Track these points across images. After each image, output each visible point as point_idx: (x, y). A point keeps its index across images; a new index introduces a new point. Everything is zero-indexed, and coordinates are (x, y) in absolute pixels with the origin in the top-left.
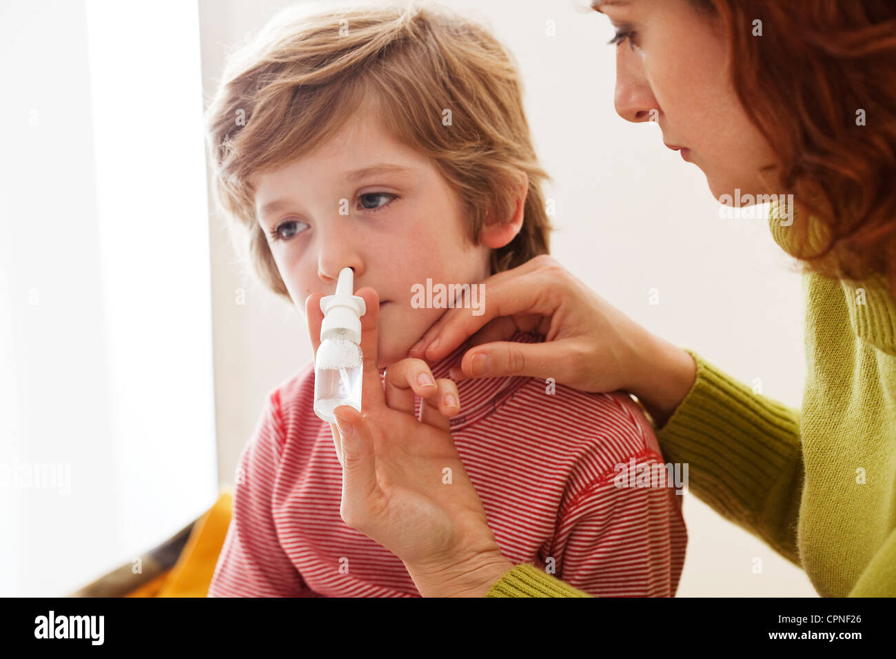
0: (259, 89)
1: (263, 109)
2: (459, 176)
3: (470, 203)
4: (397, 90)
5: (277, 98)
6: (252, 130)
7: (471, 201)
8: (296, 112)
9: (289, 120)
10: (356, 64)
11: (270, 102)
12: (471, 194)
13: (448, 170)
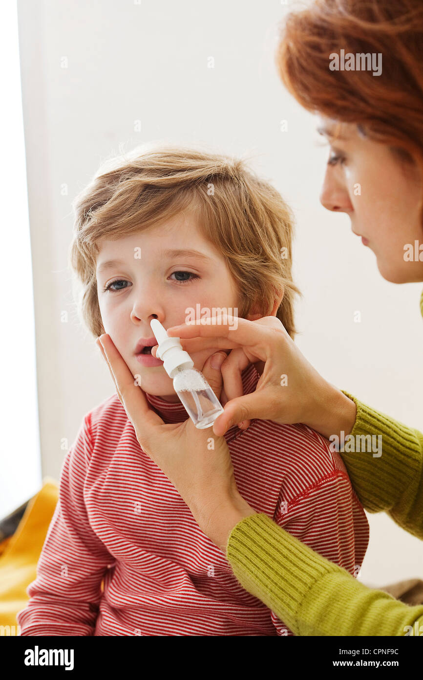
0: (121, 182)
1: (121, 195)
2: (241, 274)
3: (244, 294)
4: (214, 203)
5: (132, 190)
6: (110, 207)
7: (246, 293)
8: (144, 200)
9: (138, 204)
10: (191, 179)
11: (126, 191)
12: (246, 288)
13: (235, 268)
